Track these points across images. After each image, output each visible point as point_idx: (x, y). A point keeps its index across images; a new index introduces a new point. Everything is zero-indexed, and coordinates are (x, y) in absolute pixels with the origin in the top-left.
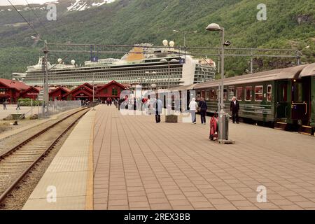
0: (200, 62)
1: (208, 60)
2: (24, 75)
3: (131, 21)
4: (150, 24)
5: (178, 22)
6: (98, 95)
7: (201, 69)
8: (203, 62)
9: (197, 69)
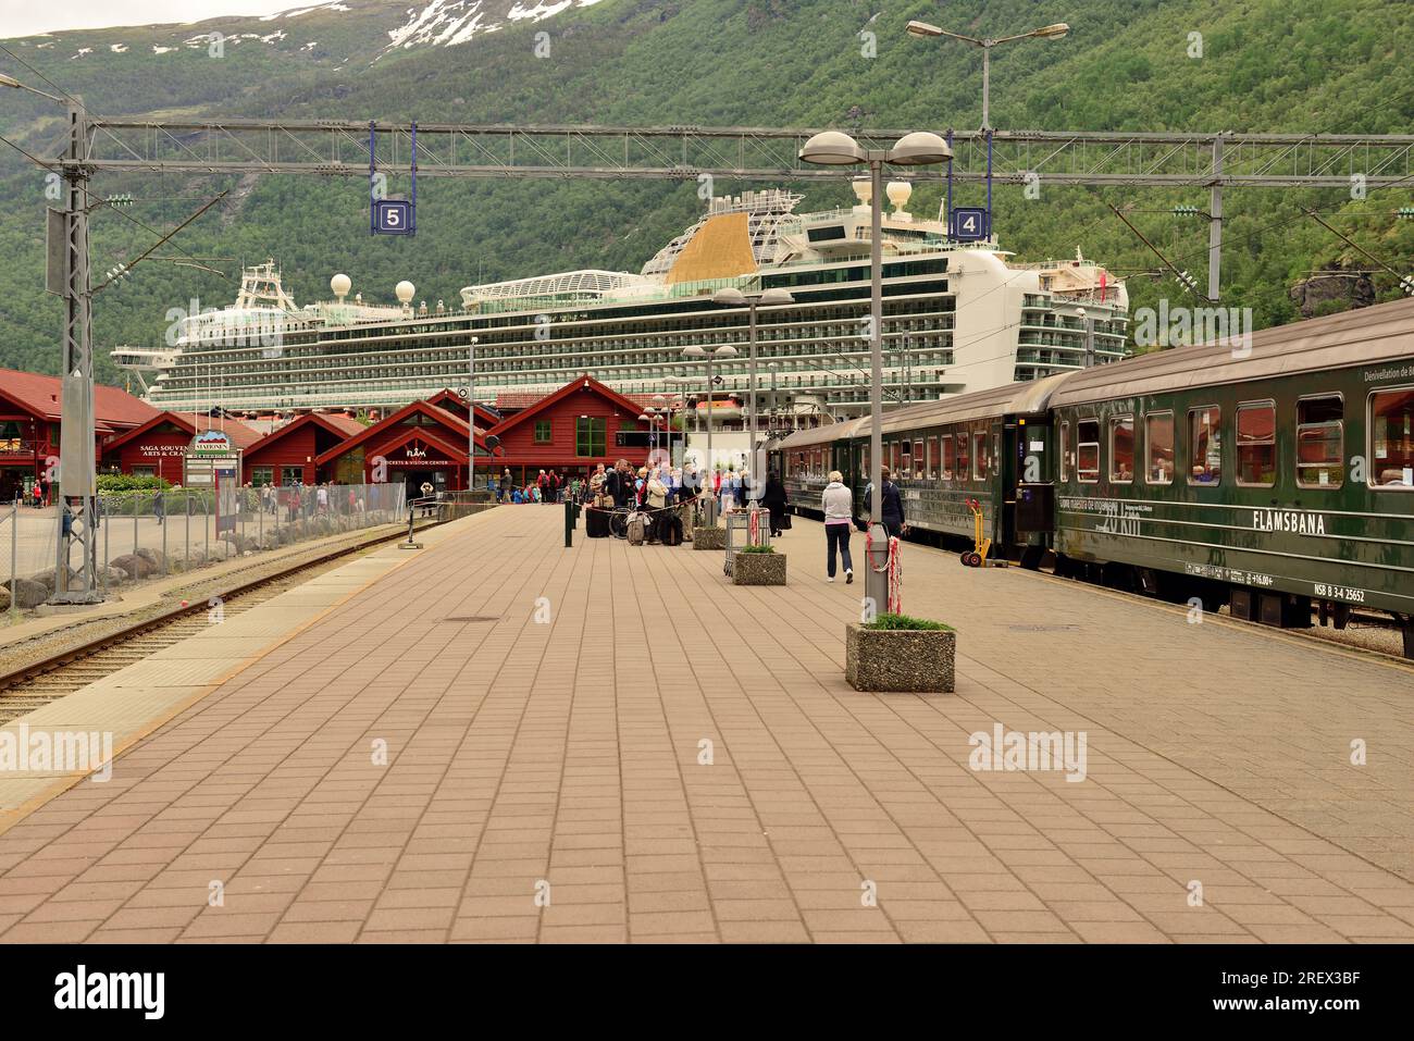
0: (1046, 280)
1: (1088, 274)
2: (166, 358)
3: (699, 88)
4: (792, 103)
5: (931, 91)
6: (502, 455)
7: (1049, 318)
8: (1060, 285)
9: (1029, 317)
